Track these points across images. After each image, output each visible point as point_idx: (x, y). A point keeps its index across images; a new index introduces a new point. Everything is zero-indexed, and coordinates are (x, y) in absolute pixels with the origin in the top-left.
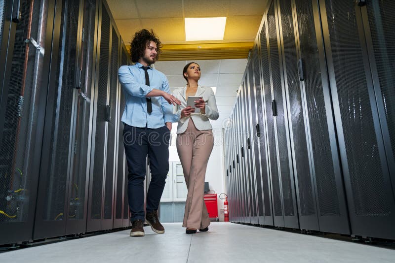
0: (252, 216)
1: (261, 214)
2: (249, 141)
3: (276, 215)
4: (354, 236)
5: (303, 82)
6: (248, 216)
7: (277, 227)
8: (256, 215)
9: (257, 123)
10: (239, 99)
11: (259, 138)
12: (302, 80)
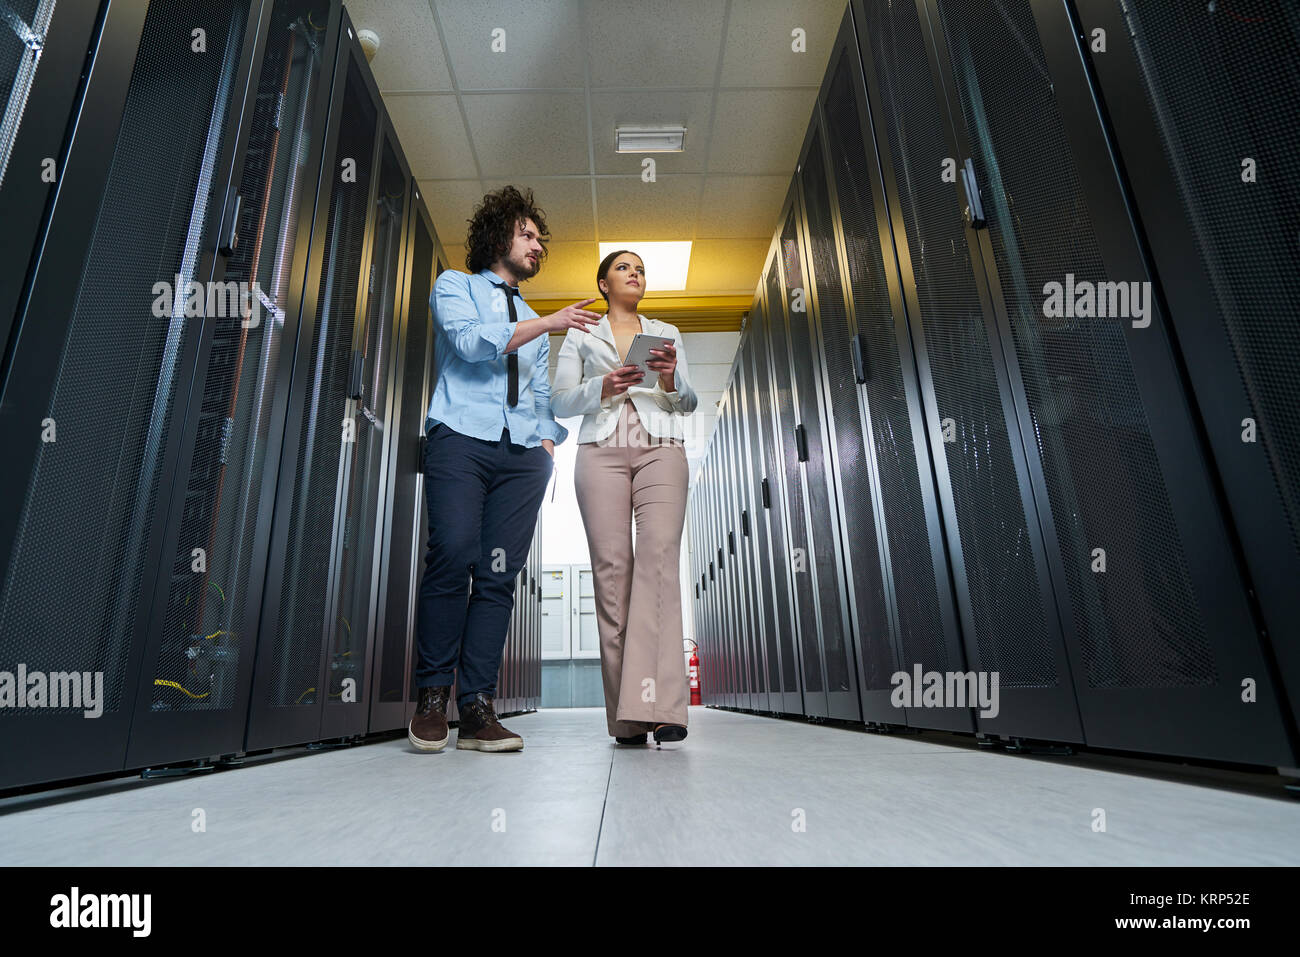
0: (754, 691)
1: (775, 689)
2: (745, 517)
3: (809, 690)
4: (982, 736)
5: (864, 386)
6: (745, 691)
7: (812, 717)
8: (762, 690)
9: (764, 477)
10: (722, 422)
11: (767, 511)
12: (860, 382)
